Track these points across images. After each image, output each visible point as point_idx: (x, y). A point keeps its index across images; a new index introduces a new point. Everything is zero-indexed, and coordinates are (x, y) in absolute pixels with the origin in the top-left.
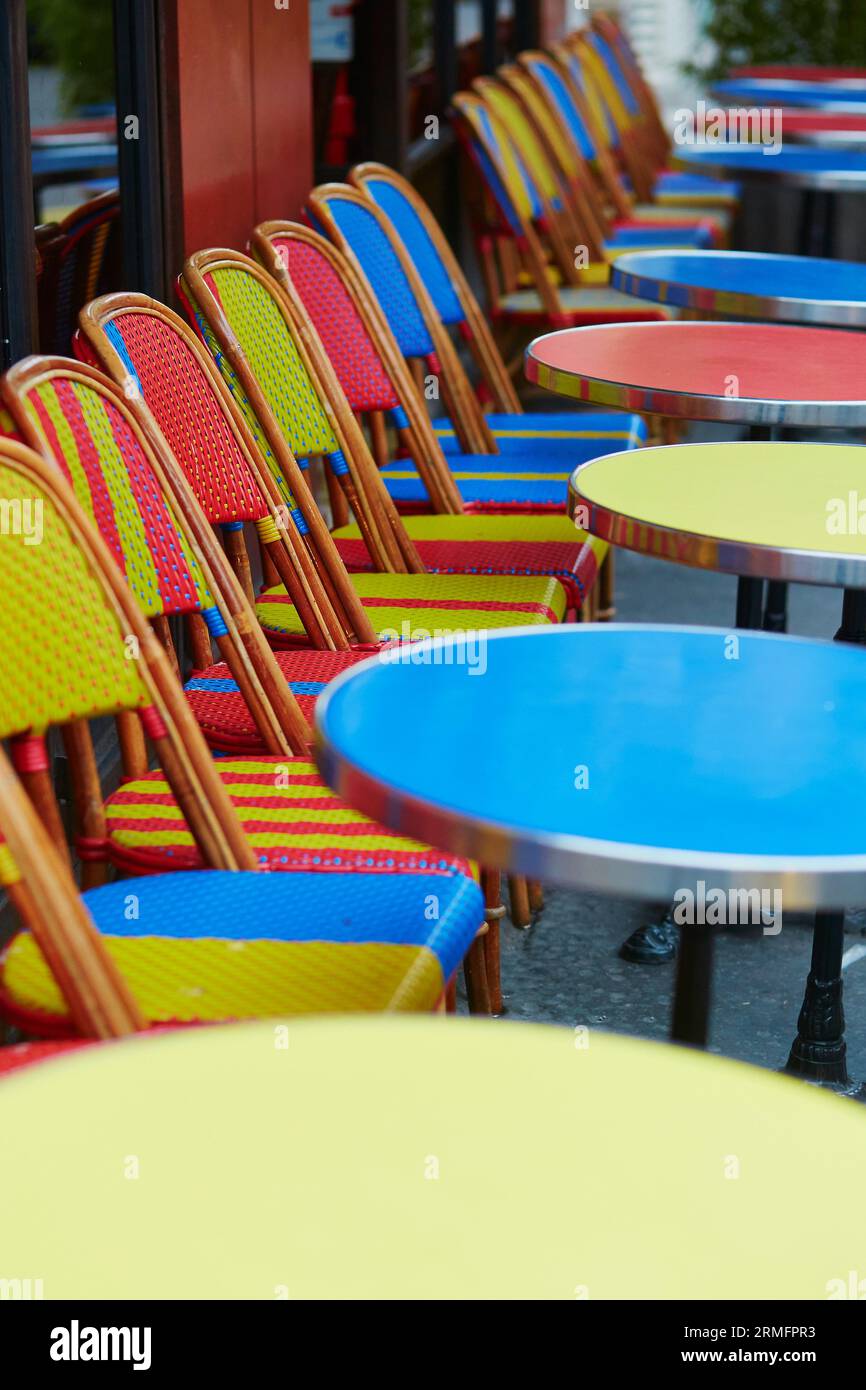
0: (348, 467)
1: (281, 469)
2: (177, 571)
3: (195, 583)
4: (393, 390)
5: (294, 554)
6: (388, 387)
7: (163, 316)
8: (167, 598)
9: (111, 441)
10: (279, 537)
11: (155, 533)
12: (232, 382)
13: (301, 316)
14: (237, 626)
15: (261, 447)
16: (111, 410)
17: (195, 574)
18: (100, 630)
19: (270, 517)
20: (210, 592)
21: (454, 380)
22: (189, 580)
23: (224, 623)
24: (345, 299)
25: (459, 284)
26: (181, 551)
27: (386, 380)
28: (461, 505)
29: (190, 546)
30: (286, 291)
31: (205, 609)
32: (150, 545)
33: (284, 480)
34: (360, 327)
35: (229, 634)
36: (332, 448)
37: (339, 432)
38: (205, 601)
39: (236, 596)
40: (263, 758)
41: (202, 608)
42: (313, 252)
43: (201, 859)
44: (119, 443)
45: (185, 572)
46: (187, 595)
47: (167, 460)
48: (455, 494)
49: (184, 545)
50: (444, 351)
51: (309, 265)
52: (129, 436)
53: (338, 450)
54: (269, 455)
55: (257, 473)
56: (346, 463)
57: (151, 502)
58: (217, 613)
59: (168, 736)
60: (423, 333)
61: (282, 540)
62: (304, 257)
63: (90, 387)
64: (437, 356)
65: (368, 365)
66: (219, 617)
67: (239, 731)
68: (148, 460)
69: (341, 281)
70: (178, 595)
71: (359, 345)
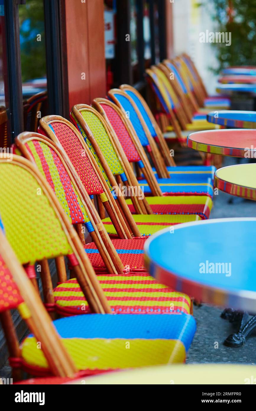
0: (127, 179)
1: (107, 177)
2: (77, 209)
3: (83, 213)
4: (139, 155)
5: (112, 206)
6: (137, 154)
7: (67, 124)
8: (73, 218)
9: (53, 163)
10: (107, 200)
11: (68, 195)
12: (90, 147)
13: (110, 128)
14: (98, 228)
15: (101, 169)
16: (53, 152)
17: (83, 210)
18: (54, 226)
19: (104, 193)
20: (88, 216)
21: (156, 154)
22: (81, 212)
23: (93, 227)
24: (122, 125)
25: (155, 125)
26: (78, 202)
27: (136, 152)
28: (162, 194)
29: (81, 200)
30: (105, 119)
31: (86, 222)
32: (67, 199)
33: (108, 181)
34: (127, 134)
35: (95, 231)
36: (122, 172)
37: (124, 167)
38: (86, 220)
39: (97, 217)
40: (107, 275)
41: (85, 222)
42: (111, 109)
43: (91, 310)
44: (56, 164)
45: (79, 209)
46: (80, 217)
47: (72, 169)
48: (160, 190)
49: (78, 199)
50: (153, 145)
51: (110, 113)
52: (59, 161)
53: (124, 173)
54: (103, 172)
55: (99, 178)
56: (126, 177)
57: (67, 185)
58: (90, 223)
59: (79, 265)
60: (146, 139)
61: (108, 201)
62: (109, 111)
63: (45, 143)
64: (150, 146)
65: (130, 146)
66: (91, 225)
67: (97, 266)
68: (66, 170)
69: (121, 119)
70: (77, 217)
71: (127, 140)
